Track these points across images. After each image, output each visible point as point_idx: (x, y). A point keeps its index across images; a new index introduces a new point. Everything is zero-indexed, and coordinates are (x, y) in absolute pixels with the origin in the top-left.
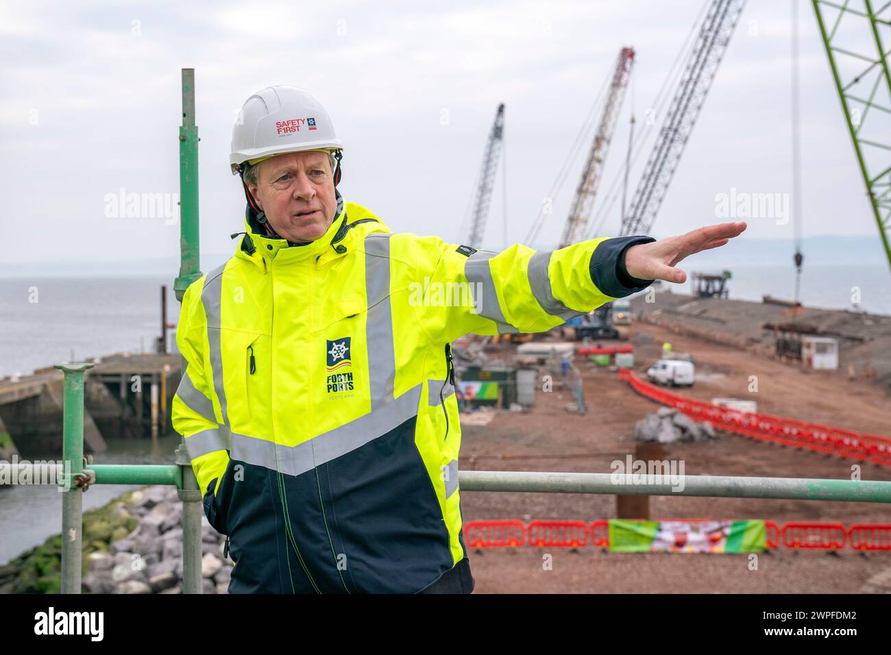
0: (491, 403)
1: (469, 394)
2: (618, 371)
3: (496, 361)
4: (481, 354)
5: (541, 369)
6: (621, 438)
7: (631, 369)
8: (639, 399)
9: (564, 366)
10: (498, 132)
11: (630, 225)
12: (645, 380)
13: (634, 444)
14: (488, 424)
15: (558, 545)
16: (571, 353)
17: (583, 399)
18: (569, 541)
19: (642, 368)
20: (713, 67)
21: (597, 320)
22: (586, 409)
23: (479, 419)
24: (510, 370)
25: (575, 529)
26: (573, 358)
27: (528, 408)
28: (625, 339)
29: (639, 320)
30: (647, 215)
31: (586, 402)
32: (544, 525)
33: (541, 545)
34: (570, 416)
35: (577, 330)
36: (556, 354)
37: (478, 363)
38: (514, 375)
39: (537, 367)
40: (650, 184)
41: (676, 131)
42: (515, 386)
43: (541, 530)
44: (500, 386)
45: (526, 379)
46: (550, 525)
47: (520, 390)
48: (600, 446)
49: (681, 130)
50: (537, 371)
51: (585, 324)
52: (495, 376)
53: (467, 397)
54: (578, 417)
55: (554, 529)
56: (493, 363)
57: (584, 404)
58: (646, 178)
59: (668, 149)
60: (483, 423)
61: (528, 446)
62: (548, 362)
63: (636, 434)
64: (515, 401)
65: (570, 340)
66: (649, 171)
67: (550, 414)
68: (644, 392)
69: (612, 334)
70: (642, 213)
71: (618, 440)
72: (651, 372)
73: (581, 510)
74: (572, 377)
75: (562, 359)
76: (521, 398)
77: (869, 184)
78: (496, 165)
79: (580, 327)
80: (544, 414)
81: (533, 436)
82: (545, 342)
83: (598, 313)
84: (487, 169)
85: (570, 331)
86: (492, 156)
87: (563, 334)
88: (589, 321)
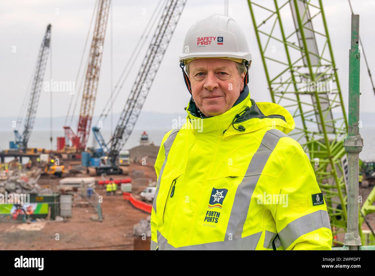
0: (43, 216)
1: (29, 211)
2: (123, 194)
3: (47, 190)
4: (36, 185)
5: (75, 194)
6: (125, 235)
7: (130, 192)
8: (135, 211)
9: (90, 192)
10: (47, 43)
11: (130, 104)
12: (139, 199)
13: (133, 239)
14: (42, 229)
16: (94, 183)
17: (101, 213)
19: (137, 192)
20: (181, 9)
21: (110, 162)
22: (103, 218)
23: (35, 227)
24: (55, 195)
26: (94, 187)
27: (67, 218)
28: (126, 174)
29: (135, 162)
30: (140, 97)
31: (104, 214)
34: (93, 223)
35: (97, 169)
36: (84, 184)
37: (34, 191)
38: (58, 197)
39: (72, 193)
40: (143, 78)
41: (158, 46)
42: (59, 204)
44: (49, 205)
45: (66, 201)
47: (62, 208)
48: (112, 240)
49: (161, 46)
50: (73, 195)
51: (102, 165)
52: (46, 199)
53: (28, 213)
54: (99, 223)
56: (44, 191)
57: (102, 215)
58: (141, 75)
59: (154, 57)
60: (38, 229)
61: (68, 242)
62: (79, 189)
63: (134, 233)
64: (59, 215)
65: (92, 176)
66: (142, 71)
67: (81, 222)
68: (138, 207)
69: (119, 171)
70: (138, 96)
71: (123, 237)
72: (142, 194)
74: (95, 199)
75: (88, 187)
76: (63, 213)
77: (270, 83)
78: (46, 64)
79: (99, 167)
80: (77, 222)
81: (70, 236)
82: (77, 177)
83: (110, 158)
84: (40, 66)
85: (92, 170)
86: (43, 57)
87: (88, 171)
88: (104, 164)
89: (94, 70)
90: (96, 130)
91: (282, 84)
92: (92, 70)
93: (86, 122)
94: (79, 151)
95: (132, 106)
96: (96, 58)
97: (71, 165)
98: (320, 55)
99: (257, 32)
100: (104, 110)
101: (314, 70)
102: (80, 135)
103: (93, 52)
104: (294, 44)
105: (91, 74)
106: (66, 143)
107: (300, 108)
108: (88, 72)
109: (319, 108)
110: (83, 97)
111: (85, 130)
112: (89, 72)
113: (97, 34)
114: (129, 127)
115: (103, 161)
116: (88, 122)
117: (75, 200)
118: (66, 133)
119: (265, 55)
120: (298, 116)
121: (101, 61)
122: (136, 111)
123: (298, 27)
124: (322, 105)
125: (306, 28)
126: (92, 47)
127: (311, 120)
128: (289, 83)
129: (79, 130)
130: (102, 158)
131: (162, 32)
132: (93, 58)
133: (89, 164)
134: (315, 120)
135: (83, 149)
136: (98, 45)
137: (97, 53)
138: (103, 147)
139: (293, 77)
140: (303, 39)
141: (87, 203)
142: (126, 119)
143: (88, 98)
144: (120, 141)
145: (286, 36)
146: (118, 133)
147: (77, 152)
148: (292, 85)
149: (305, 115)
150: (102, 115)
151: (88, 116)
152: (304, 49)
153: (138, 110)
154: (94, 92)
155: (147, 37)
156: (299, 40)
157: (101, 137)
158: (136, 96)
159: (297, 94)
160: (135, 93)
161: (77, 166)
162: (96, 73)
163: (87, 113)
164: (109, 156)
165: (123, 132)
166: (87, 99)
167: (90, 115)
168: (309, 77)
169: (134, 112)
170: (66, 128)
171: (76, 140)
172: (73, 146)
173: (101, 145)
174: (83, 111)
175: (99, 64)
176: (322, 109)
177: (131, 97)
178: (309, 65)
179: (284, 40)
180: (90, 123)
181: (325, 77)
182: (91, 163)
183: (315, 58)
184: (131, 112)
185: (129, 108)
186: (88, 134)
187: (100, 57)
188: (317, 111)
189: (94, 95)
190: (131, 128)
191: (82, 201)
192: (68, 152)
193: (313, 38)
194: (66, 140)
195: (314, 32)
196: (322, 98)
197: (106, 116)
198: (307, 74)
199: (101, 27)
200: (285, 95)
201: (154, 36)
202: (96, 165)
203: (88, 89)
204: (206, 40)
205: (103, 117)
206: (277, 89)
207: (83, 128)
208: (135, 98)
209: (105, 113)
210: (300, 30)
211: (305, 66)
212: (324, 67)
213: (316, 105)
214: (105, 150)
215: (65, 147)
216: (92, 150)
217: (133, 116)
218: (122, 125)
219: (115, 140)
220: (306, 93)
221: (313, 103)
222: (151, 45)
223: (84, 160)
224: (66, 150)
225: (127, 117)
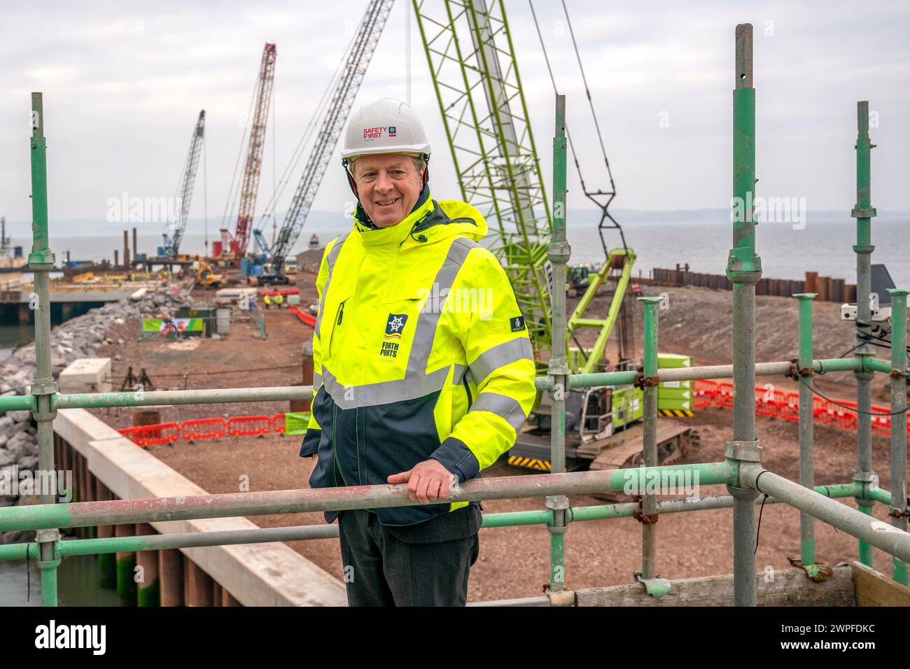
0: (198, 334)
1: (181, 328)
2: (289, 307)
3: (201, 303)
4: (189, 298)
5: (234, 307)
6: (292, 355)
7: (298, 305)
8: (305, 327)
9: (251, 305)
10: (200, 132)
11: (297, 202)
12: (308, 313)
13: (301, 359)
14: (196, 349)
15: (250, 433)
17: (265, 329)
18: (257, 430)
19: (305, 305)
20: (355, 90)
21: (274, 270)
22: (267, 335)
23: (189, 346)
24: (211, 309)
25: (262, 421)
26: (256, 299)
27: (225, 336)
28: (293, 284)
29: (303, 270)
30: (309, 194)
31: (267, 330)
32: (239, 420)
33: (237, 434)
34: (256, 341)
35: (259, 278)
37: (186, 304)
38: (215, 311)
39: (230, 306)
40: (311, 172)
41: (330, 134)
42: (216, 320)
43: (237, 423)
44: (204, 321)
45: (224, 315)
46: (244, 420)
47: (219, 323)
48: (278, 361)
49: (333, 134)
50: (231, 309)
51: (265, 274)
52: (200, 314)
53: (179, 330)
54: (262, 341)
55: (246, 423)
56: (197, 304)
57: (265, 332)
58: (309, 167)
59: (324, 147)
60: (191, 348)
61: (226, 363)
63: (303, 352)
64: (216, 332)
65: (254, 286)
66: (310, 163)
67: (241, 340)
68: (308, 322)
69: (285, 280)
70: (306, 193)
71: (290, 357)
72: (312, 307)
73: (264, 407)
74: (257, 313)
75: (249, 299)
76: (219, 330)
77: (460, 176)
78: (199, 156)
79: (261, 276)
80: (237, 340)
81: (229, 356)
82: (236, 287)
83: (274, 265)
84: (192, 159)
85: (254, 279)
86: (196, 149)
87: (249, 281)
88: (268, 272)
89: (254, 163)
90: (258, 233)
91: (474, 177)
92: (252, 163)
93: (246, 224)
94: (238, 258)
95: (299, 204)
96: (257, 149)
97: (229, 274)
98: (519, 143)
99: (444, 116)
100: (267, 210)
101: (512, 160)
102: (239, 239)
103: (252, 141)
104: (488, 130)
105: (251, 168)
106: (224, 248)
107: (496, 205)
108: (247, 165)
109: (518, 205)
110: (243, 195)
111: (244, 233)
112: (249, 165)
113: (258, 121)
114: (296, 229)
115: (266, 268)
116: (249, 223)
117: (234, 314)
118: (223, 237)
119: (455, 143)
120: (493, 214)
121: (262, 152)
122: (304, 210)
123: (492, 111)
124: (521, 202)
125: (502, 112)
126: (252, 135)
127: (509, 219)
128: (483, 177)
129: (237, 233)
130: (265, 265)
131: (334, 117)
132: (253, 148)
133: (249, 272)
134: (513, 219)
135: (243, 255)
136: (259, 134)
137: (258, 143)
138: (266, 252)
139: (487, 169)
140: (498, 124)
141: (248, 318)
142: (293, 219)
143: (248, 195)
144: (285, 245)
145: (479, 121)
146: (284, 236)
147: (236, 259)
148: (486, 179)
149: (501, 214)
150: (264, 216)
151: (248, 216)
152: (500, 136)
153: (306, 210)
154: (255, 189)
155: (316, 124)
156: (494, 125)
157: (264, 240)
158: (304, 192)
159: (492, 189)
160: (302, 189)
161: (236, 275)
162: (257, 166)
163: (247, 213)
164: (273, 263)
165: (289, 235)
166: (246, 196)
167: (251, 215)
168: (506, 169)
169: (302, 212)
170: (224, 231)
171: (234, 245)
172: (231, 252)
173: (263, 251)
174: (242, 211)
175: (260, 156)
176: (522, 207)
177: (298, 194)
178: (505, 155)
179: (477, 125)
180: (251, 224)
181: (525, 169)
182: (252, 271)
183: (513, 146)
184: (299, 211)
185: (295, 207)
186: (249, 237)
187: (261, 147)
188: (516, 209)
189: (254, 193)
190: (299, 230)
191: (242, 315)
192: (226, 259)
193: (511, 123)
194: (223, 244)
195: (511, 116)
196: (522, 193)
197: (269, 216)
198: (503, 166)
199: (262, 112)
200: (478, 191)
201: (325, 122)
202: (258, 274)
203: (248, 185)
204: (374, 132)
205: (266, 217)
206: (468, 184)
207: (243, 231)
208: (303, 195)
209: (268, 213)
210: (494, 113)
211: (501, 156)
212: (524, 157)
213: (514, 201)
214: (269, 256)
215: (222, 253)
216: (253, 256)
217: (300, 216)
218: (288, 227)
219: (280, 244)
220: (502, 188)
221: (511, 199)
222: (321, 133)
223: (244, 267)
224: (223, 256)
225: (294, 217)
